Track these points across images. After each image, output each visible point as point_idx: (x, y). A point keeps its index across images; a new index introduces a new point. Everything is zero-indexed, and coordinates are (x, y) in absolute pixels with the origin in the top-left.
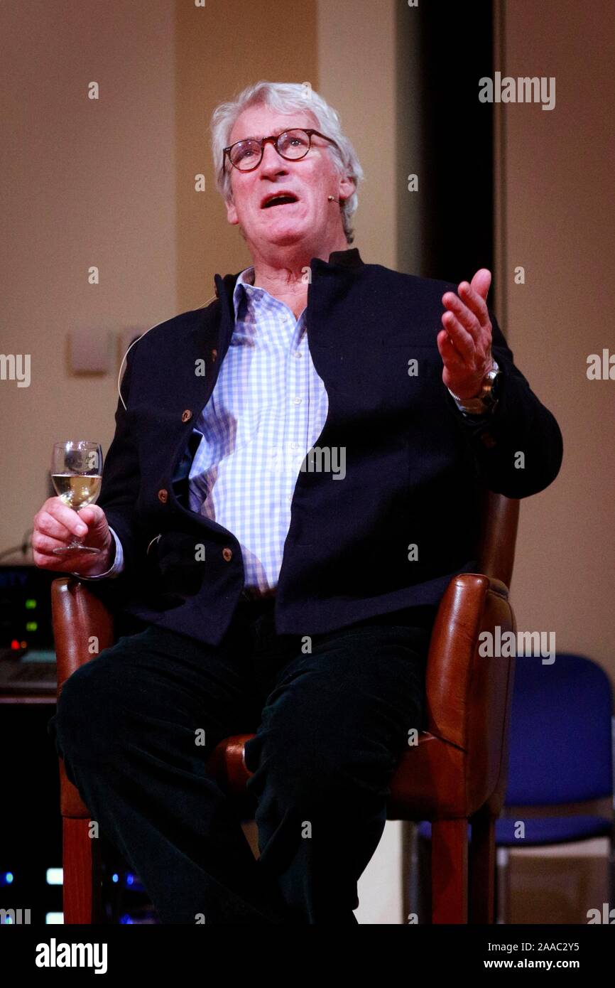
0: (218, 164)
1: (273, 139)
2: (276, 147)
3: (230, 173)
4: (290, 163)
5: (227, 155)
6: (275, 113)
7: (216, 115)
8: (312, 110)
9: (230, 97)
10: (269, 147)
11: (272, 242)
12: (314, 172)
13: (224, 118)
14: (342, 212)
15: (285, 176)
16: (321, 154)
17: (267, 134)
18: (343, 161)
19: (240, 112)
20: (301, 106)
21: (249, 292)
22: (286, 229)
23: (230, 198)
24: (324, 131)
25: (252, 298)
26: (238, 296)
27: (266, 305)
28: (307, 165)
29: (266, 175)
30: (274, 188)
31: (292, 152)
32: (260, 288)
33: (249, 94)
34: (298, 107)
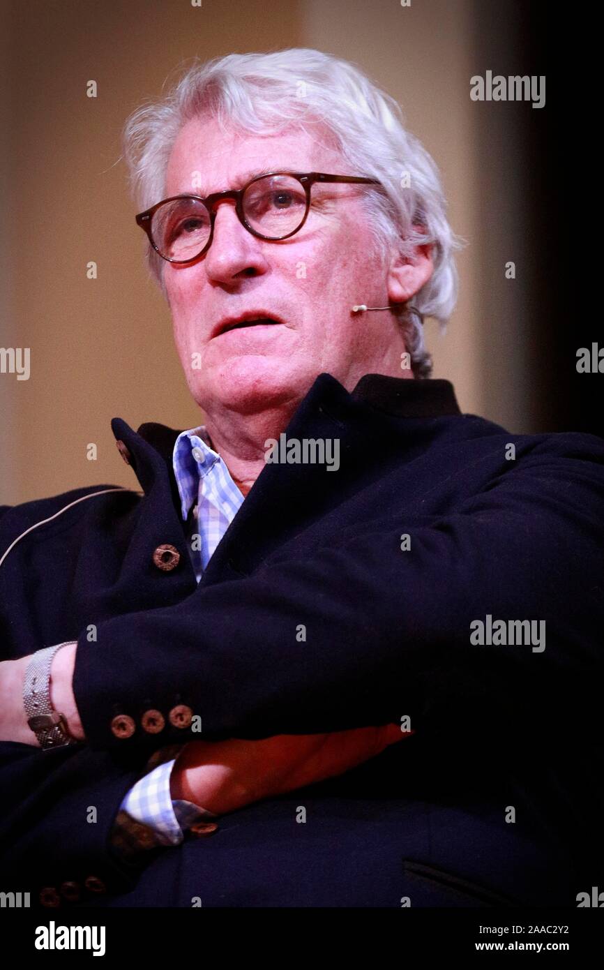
2: (241, 213)
6: (243, 133)
15: (257, 279)
17: (222, 184)
30: (236, 305)
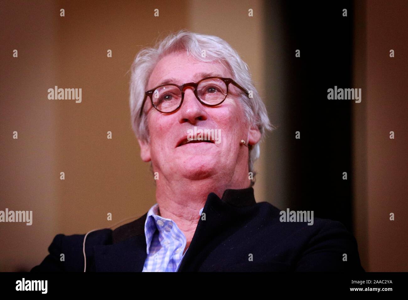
0: (135, 106)
1: (193, 86)
2: (196, 93)
3: (147, 113)
4: (208, 110)
5: (148, 97)
7: (137, 59)
8: (228, 60)
9: (151, 43)
10: (189, 92)
11: (185, 176)
12: (230, 118)
13: (144, 62)
14: (249, 153)
16: (236, 102)
18: (253, 108)
19: (160, 57)
20: (218, 55)
21: (159, 223)
22: (199, 166)
23: (146, 137)
24: (237, 79)
25: (162, 229)
26: (150, 229)
27: (174, 236)
28: (223, 112)
29: (187, 118)
31: (209, 99)
32: (170, 220)
33: (170, 41)
34: (216, 56)
